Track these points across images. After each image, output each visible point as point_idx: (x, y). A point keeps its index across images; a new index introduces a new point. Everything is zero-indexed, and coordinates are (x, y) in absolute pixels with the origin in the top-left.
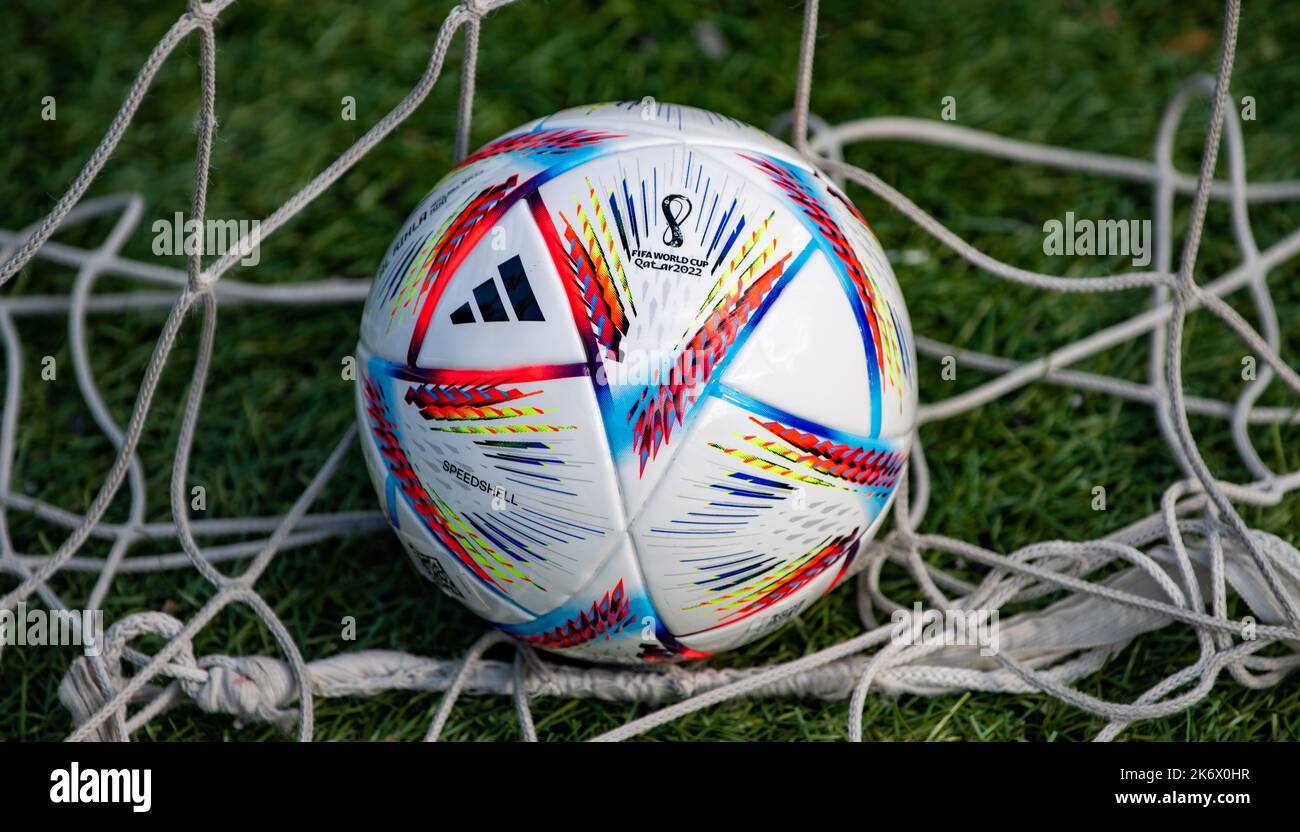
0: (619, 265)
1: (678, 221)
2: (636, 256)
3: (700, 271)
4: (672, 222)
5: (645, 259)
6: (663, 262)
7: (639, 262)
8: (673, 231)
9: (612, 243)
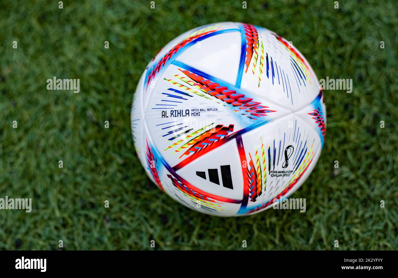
0: (265, 176)
1: (288, 158)
2: (272, 173)
3: (290, 174)
4: (287, 159)
5: (274, 174)
6: (280, 174)
7: (272, 175)
8: (286, 162)
9: (265, 168)
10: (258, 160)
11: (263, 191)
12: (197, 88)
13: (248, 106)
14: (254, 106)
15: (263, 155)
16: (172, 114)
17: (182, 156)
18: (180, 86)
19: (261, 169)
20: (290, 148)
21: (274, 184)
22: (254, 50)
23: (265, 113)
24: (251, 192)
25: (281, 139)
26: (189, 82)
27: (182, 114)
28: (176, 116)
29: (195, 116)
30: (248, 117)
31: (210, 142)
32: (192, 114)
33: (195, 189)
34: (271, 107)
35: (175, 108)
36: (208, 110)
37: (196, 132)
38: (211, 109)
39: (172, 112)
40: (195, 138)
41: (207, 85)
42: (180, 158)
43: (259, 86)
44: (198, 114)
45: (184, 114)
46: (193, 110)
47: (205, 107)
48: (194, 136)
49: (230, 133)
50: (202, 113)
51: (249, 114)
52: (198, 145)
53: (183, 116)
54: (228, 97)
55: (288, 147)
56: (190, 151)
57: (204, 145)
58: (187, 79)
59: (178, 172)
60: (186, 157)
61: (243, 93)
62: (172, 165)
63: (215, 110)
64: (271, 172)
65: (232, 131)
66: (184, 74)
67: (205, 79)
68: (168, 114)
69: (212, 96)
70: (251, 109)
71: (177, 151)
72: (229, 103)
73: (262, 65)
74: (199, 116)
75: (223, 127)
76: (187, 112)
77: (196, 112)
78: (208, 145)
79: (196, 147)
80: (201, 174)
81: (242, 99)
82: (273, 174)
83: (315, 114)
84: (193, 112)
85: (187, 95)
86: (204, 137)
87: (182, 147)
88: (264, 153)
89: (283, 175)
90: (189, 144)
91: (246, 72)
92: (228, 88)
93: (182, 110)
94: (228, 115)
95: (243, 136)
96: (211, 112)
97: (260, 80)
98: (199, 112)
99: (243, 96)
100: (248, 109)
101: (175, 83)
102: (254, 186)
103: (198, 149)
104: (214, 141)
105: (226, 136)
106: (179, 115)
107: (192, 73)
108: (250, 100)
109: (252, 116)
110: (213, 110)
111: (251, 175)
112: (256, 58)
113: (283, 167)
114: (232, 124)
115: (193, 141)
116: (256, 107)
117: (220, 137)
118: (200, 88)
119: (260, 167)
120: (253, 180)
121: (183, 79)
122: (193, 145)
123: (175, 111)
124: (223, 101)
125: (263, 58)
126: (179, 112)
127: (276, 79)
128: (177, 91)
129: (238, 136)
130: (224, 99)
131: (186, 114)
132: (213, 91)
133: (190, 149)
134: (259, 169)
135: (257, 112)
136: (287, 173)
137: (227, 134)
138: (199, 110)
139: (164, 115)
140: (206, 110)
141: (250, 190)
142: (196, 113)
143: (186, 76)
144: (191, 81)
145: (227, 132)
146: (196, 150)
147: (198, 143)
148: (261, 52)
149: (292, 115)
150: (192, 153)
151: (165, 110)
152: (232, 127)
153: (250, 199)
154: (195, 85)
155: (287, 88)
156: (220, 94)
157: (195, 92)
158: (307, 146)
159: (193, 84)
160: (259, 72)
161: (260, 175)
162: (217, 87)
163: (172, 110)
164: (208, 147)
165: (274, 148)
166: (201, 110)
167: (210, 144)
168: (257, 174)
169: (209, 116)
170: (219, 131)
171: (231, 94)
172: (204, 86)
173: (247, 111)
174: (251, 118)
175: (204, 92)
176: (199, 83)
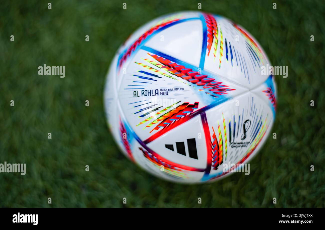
10: (220, 133)
11: (224, 160)
12: (165, 70)
13: (211, 85)
14: (216, 85)
15: (224, 128)
16: (143, 94)
17: (152, 131)
18: (150, 69)
19: (222, 141)
20: (248, 122)
21: (234, 154)
22: (214, 36)
23: (226, 91)
24: (214, 162)
25: (240, 114)
26: (157, 65)
27: (152, 94)
28: (147, 96)
29: (164, 95)
30: (211, 95)
31: (177, 118)
32: (161, 93)
33: (164, 160)
34: (231, 86)
35: (146, 88)
36: (175, 89)
37: (164, 109)
38: (178, 89)
39: (143, 92)
40: (164, 115)
41: (173, 68)
42: (151, 132)
43: (220, 68)
44: (166, 93)
45: (154, 93)
46: (162, 90)
47: (172, 87)
48: (163, 113)
49: (195, 110)
50: (170, 93)
51: (212, 93)
52: (167, 121)
53: (153, 95)
54: (193, 77)
55: (246, 122)
56: (159, 126)
57: (172, 121)
58: (156, 62)
59: (149, 145)
60: (156, 131)
61: (206, 74)
62: (143, 139)
63: (182, 89)
64: (231, 143)
65: (197, 108)
66: (153, 58)
67: (172, 62)
68: (140, 93)
69: (179, 77)
70: (214, 88)
71: (147, 127)
72: (194, 83)
73: (222, 49)
74: (168, 95)
75: (189, 104)
76: (157, 91)
77: (164, 91)
78: (175, 121)
79: (165, 123)
80: (170, 147)
81: (205, 79)
82: (233, 145)
83: (268, 92)
84: (162, 92)
85: (156, 76)
86: (173, 114)
87: (153, 123)
88: (225, 127)
89: (241, 146)
90: (159, 120)
91: (208, 55)
92: (193, 70)
93: (152, 90)
94: (193, 94)
95: (207, 112)
96: (178, 92)
97: (221, 62)
98: (168, 92)
99: (206, 77)
100: (211, 88)
101: (145, 66)
102: (216, 156)
103: (167, 124)
104: (181, 117)
105: (192, 112)
106: (149, 94)
107: (160, 57)
108: (213, 80)
109: (215, 95)
110: (180, 89)
111: (213, 147)
112: (216, 43)
113: (242, 139)
114: (197, 101)
115: (162, 117)
116: (218, 86)
117: (187, 114)
118: (168, 70)
119: (221, 139)
120: (216, 151)
121: (152, 62)
122: (162, 121)
123: (145, 91)
124: (189, 81)
125: (222, 43)
126: (149, 92)
127: (234, 61)
128: (147, 73)
129: (202, 112)
130: (189, 80)
131: (156, 93)
132: (180, 73)
133: (160, 124)
134: (221, 141)
135: (219, 91)
136: (245, 144)
137: (193, 110)
138: (168, 90)
139: (136, 95)
140: (174, 89)
141: (213, 160)
142: (164, 93)
143: (154, 59)
144: (160, 64)
145: (193, 109)
146: (165, 126)
147: (167, 119)
148: (221, 38)
149: (249, 93)
150: (161, 128)
151: (136, 90)
152: (196, 104)
153: (212, 168)
154: (163, 67)
155: (244, 69)
156: (186, 75)
157: (164, 74)
158: (262, 119)
159: (162, 66)
160: (220, 55)
161: (222, 147)
162: (183, 69)
163: (143, 90)
164: (176, 123)
165: (234, 123)
166: (169, 89)
167: (177, 120)
168: (219, 145)
169: (176, 95)
170: (186, 108)
171: (196, 75)
172: (171, 68)
173: (210, 90)
174: (213, 96)
175: (171, 73)
176: (166, 66)
